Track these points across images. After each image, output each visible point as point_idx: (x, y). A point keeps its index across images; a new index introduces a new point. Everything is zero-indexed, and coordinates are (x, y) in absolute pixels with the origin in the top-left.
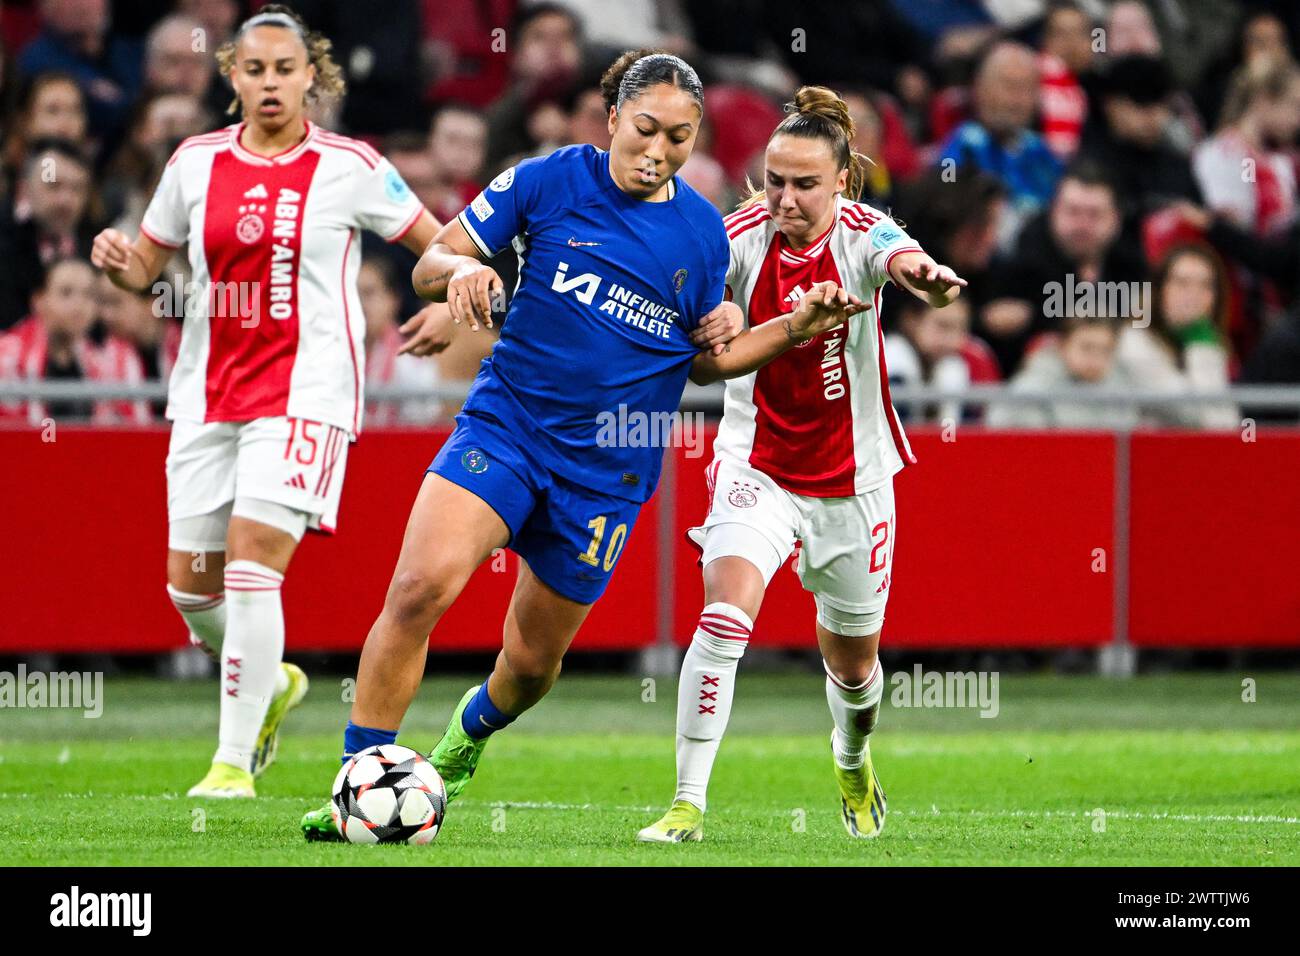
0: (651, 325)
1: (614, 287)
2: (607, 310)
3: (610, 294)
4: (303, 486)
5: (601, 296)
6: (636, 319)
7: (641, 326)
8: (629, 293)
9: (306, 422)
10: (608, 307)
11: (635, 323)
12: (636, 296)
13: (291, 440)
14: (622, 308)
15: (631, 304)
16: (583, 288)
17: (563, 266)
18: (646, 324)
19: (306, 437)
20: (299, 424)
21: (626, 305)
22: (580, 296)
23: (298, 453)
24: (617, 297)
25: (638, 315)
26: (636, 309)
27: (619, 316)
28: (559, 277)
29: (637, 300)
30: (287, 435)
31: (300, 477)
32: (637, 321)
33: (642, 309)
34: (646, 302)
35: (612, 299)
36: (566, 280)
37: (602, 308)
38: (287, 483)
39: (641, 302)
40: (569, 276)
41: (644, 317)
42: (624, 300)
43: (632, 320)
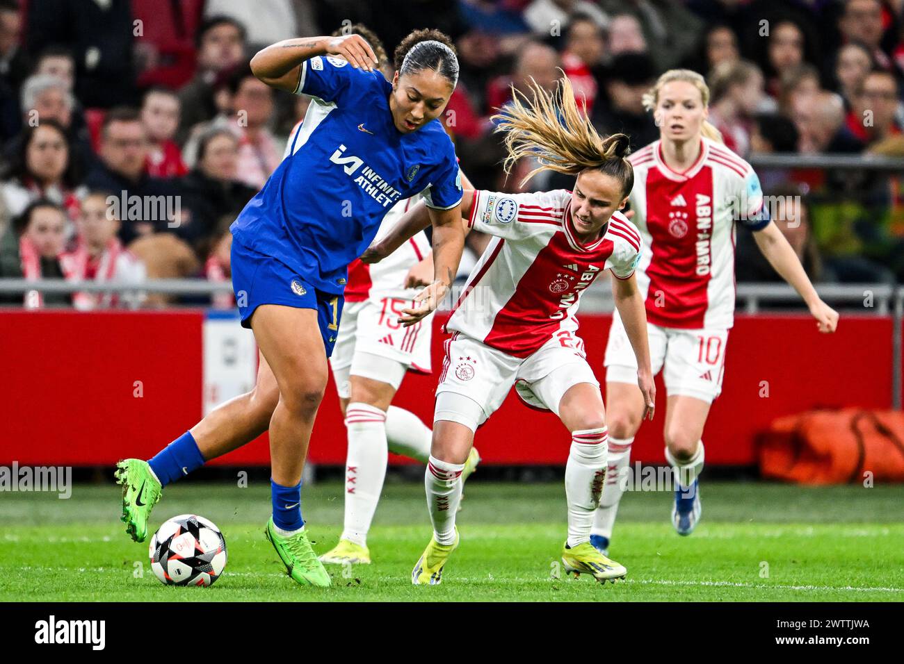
0: (380, 197)
1: (367, 168)
2: (358, 182)
3: (363, 172)
4: (392, 343)
5: (358, 173)
6: (372, 190)
7: (373, 195)
8: (374, 173)
9: (394, 300)
10: (360, 180)
11: (370, 193)
12: (377, 176)
13: (383, 312)
14: (367, 182)
15: (373, 180)
16: (350, 165)
17: (343, 148)
18: (377, 195)
19: (394, 311)
20: (389, 302)
21: (369, 180)
22: (346, 170)
23: (388, 320)
24: (366, 175)
25: (374, 188)
26: (374, 184)
27: (363, 187)
28: (338, 153)
29: (378, 178)
30: (381, 309)
31: (390, 336)
32: (372, 191)
33: (378, 185)
34: (383, 181)
35: (363, 175)
36: (340, 157)
37: (356, 181)
38: (380, 341)
39: (379, 180)
40: (344, 155)
41: (377, 191)
42: (369, 177)
43: (369, 190)
